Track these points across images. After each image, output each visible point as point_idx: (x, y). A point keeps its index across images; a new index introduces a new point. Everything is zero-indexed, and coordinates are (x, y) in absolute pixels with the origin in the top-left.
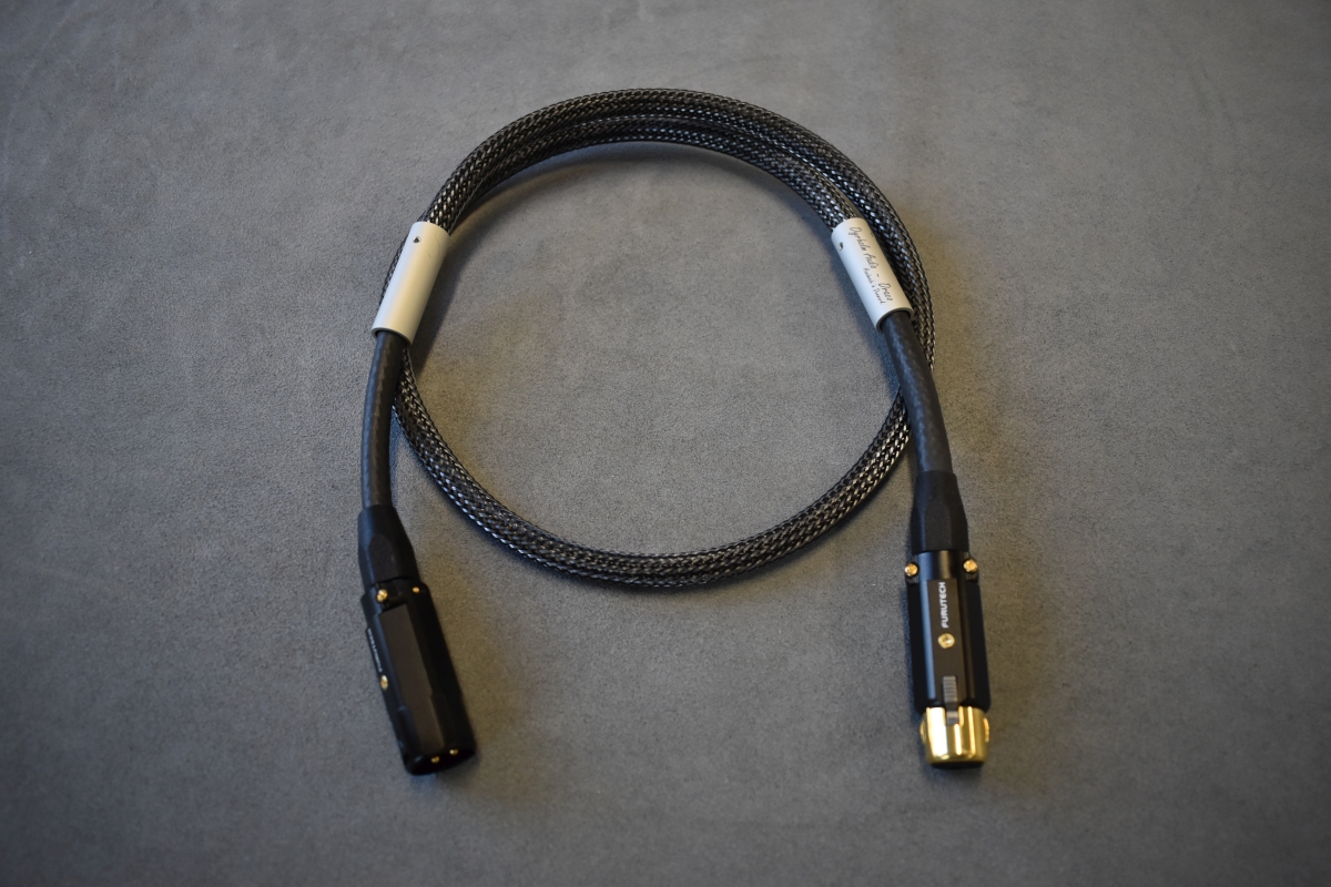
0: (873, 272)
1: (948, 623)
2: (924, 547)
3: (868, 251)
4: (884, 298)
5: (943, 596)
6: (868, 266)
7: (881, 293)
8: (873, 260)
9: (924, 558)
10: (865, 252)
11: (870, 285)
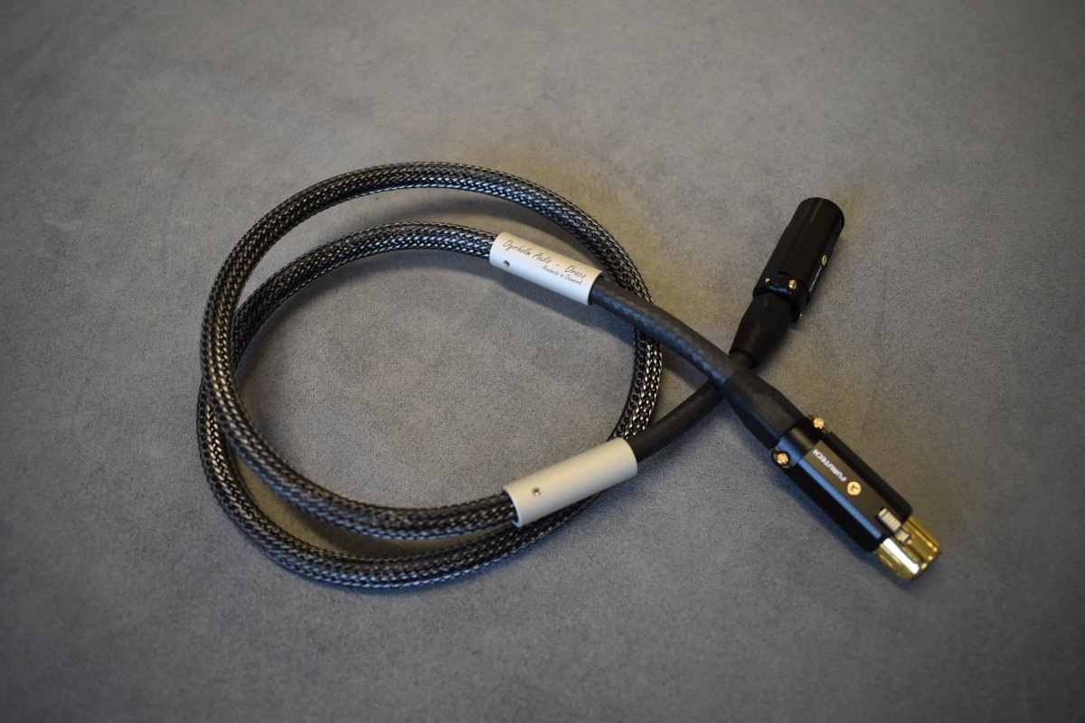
0: (551, 266)
1: (844, 476)
2: (776, 436)
3: (533, 252)
4: (579, 279)
5: (824, 459)
6: (544, 264)
7: (572, 276)
8: (543, 256)
9: (782, 444)
10: (531, 256)
11: (558, 277)
